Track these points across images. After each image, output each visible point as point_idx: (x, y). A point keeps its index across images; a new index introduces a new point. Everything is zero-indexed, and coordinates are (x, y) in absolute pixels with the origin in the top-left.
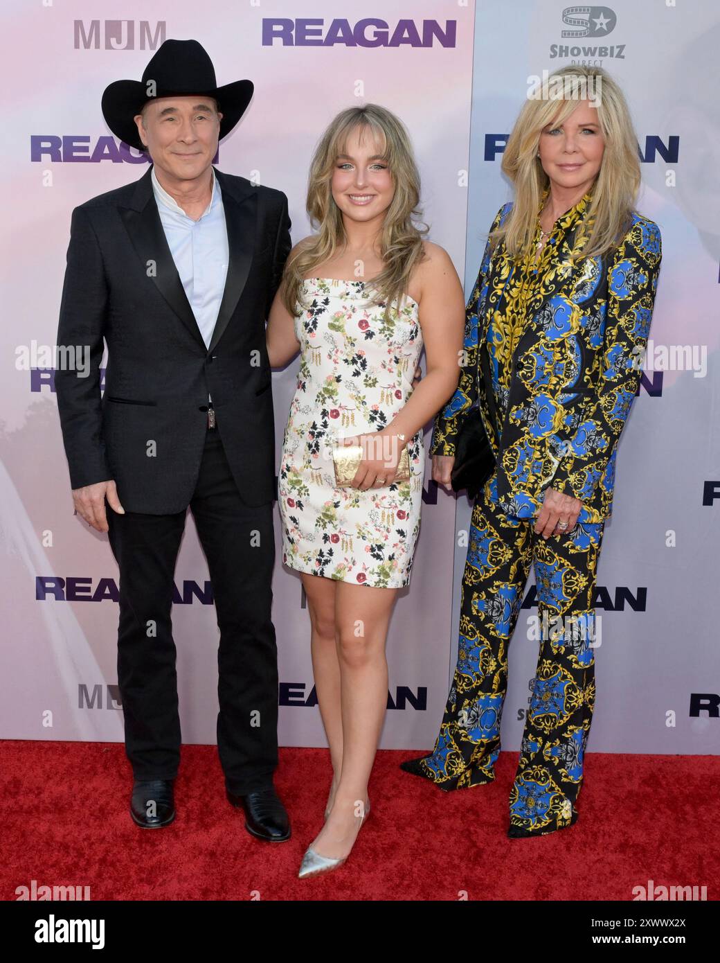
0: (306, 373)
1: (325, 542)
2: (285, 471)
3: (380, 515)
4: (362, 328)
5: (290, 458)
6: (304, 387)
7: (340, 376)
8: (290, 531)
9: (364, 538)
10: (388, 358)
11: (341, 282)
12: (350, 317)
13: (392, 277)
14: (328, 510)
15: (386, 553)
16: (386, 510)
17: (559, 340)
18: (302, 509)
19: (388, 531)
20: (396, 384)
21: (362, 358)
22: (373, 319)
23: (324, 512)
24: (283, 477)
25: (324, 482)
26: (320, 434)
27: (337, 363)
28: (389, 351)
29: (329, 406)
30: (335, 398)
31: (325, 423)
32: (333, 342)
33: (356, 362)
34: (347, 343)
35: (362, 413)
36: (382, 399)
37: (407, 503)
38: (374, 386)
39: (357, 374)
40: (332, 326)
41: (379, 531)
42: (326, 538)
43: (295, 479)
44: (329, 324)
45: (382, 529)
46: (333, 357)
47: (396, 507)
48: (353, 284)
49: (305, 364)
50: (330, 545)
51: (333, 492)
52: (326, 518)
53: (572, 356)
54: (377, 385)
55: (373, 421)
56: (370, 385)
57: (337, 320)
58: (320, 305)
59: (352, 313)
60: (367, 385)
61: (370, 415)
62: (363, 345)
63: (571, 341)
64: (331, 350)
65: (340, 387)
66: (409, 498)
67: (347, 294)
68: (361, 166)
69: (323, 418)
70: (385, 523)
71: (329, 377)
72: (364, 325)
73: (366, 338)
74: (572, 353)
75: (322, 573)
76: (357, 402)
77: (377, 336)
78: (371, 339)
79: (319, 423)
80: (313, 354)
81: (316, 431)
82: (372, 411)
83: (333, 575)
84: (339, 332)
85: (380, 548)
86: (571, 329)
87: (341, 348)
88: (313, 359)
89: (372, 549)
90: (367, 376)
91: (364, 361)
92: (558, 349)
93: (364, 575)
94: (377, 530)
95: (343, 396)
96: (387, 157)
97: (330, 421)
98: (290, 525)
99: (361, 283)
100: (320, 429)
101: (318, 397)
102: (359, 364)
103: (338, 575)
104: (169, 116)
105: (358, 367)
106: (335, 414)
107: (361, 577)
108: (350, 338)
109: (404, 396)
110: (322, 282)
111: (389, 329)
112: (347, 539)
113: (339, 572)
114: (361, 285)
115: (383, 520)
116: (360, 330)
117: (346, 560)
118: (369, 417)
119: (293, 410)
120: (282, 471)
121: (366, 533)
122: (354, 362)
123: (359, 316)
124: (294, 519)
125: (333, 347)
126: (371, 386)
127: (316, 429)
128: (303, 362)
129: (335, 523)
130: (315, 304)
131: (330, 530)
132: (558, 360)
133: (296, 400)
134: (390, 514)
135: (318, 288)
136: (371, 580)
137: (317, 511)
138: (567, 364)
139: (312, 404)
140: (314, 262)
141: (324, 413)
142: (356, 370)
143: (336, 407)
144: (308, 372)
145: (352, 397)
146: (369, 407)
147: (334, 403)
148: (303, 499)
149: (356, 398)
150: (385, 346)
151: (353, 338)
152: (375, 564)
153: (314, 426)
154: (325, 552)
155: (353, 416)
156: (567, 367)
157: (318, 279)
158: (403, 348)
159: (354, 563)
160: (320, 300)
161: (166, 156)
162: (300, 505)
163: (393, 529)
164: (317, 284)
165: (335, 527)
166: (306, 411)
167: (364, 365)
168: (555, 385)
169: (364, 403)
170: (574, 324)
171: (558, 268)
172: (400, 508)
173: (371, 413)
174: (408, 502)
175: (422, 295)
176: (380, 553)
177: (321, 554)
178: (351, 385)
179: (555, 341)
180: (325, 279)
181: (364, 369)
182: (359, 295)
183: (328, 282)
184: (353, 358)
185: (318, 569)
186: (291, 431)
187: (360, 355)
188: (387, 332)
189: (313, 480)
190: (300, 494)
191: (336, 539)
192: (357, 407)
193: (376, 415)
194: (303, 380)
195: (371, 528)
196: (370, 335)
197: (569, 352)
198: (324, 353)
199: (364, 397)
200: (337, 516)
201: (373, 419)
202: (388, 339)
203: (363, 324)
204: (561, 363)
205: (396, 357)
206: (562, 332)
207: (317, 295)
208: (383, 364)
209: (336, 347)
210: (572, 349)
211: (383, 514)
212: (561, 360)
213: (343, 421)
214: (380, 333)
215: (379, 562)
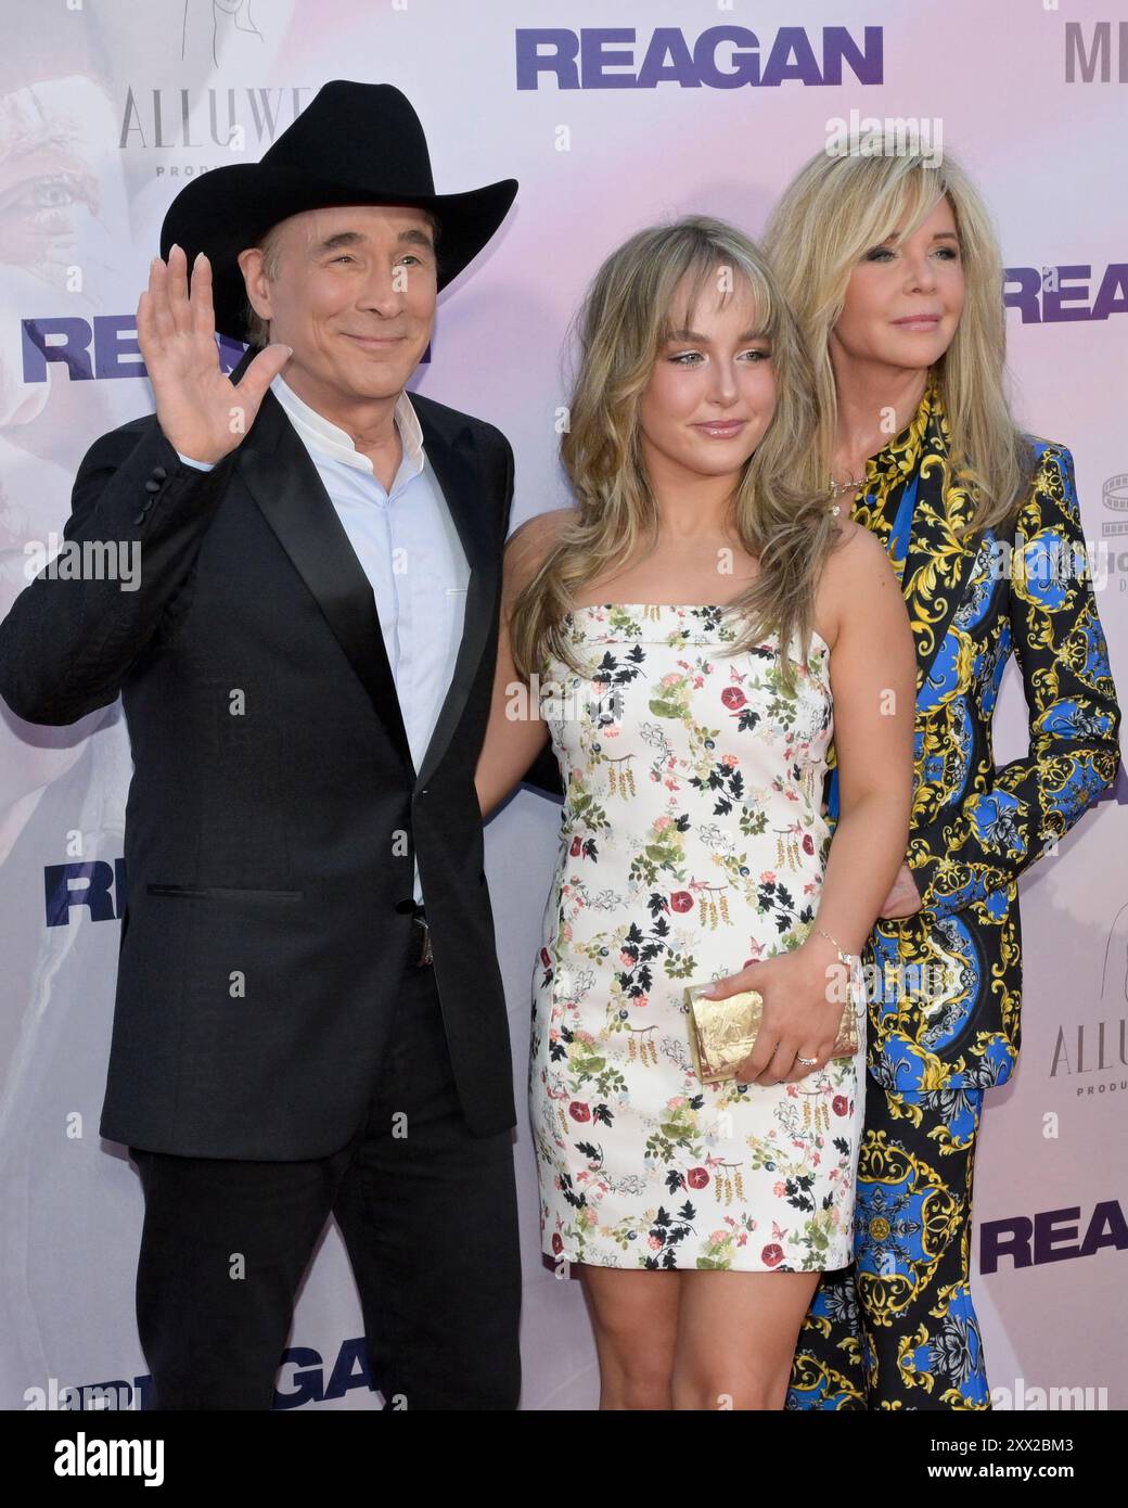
0: (594, 820)
1: (673, 1190)
2: (560, 1042)
3: (801, 1110)
4: (732, 706)
5: (570, 1013)
6: (591, 850)
7: (685, 818)
8: (574, 1178)
9: (769, 1166)
10: (783, 769)
11: (665, 610)
12: (699, 683)
14: (677, 1116)
15: (817, 1194)
16: (812, 1099)
17: (935, 709)
18: (608, 1123)
19: (819, 1144)
20: (803, 821)
21: (730, 771)
22: (751, 685)
23: (666, 1122)
24: (555, 1057)
25: (661, 1056)
26: (652, 951)
27: (677, 788)
28: (787, 756)
29: (666, 885)
30: (678, 866)
31: (661, 923)
32: (663, 743)
33: (720, 783)
34: (695, 742)
35: (741, 894)
36: (782, 859)
37: (848, 1078)
38: (762, 831)
39: (723, 808)
40: (659, 707)
41: (802, 1146)
42: (674, 1180)
43: (587, 1056)
44: (651, 702)
45: (807, 1142)
46: (665, 776)
47: (830, 1089)
48: (695, 613)
49: (587, 800)
50: (684, 1195)
51: (683, 1076)
52: (674, 1134)
53: (957, 739)
54: (766, 827)
55: (767, 909)
56: (754, 831)
57: (669, 693)
58: (623, 664)
59: (703, 675)
60: (746, 830)
61: (760, 896)
62: (734, 743)
63: (957, 709)
64: (659, 761)
65: (688, 842)
66: (851, 1068)
67: (685, 635)
68: (723, 355)
69: (655, 913)
70: (812, 1129)
71: (659, 822)
72: (734, 698)
73: (742, 728)
74: (957, 733)
75: (669, 1260)
76: (730, 871)
77: (765, 723)
78: (751, 729)
79: (646, 924)
80: (612, 774)
81: (639, 946)
82: (762, 887)
83: (701, 1261)
84: (677, 720)
85: (806, 1183)
86: (958, 685)
87: (681, 753)
88: (613, 787)
89: (791, 1189)
90: (745, 811)
91: (738, 778)
92: (933, 728)
93: (778, 1249)
94: (796, 1144)
95: (698, 861)
96: (771, 334)
97: (672, 918)
98: (576, 1163)
99: (712, 608)
100: (649, 938)
101: (634, 868)
102: (726, 786)
103: (715, 1258)
104: (343, 251)
105: (724, 792)
106: (683, 902)
107: (771, 1253)
108: (705, 729)
109: (817, 845)
110: (620, 612)
111: (786, 706)
112: (728, 1174)
113: (715, 1251)
114: (712, 615)
115: (808, 1121)
116: (727, 711)
117: (730, 1221)
118: (758, 901)
119: (569, 904)
120: (552, 1044)
121: (773, 1154)
122: (715, 782)
123: (720, 680)
124: (588, 1150)
125: (663, 753)
126: (756, 833)
127: (639, 940)
128: (580, 796)
129: (695, 1143)
130: (609, 662)
131: (683, 1162)
132: (933, 751)
133: (575, 882)
134: (820, 1106)
135: (613, 628)
136: (795, 1257)
137: (649, 1123)
138: (949, 757)
139: (621, 886)
140: (594, 569)
141: (657, 903)
142: (721, 800)
143: (684, 887)
144: (602, 816)
145: (717, 859)
146: (756, 878)
147: (678, 877)
148: (612, 1101)
149: (727, 863)
150: (781, 744)
151: (710, 731)
152: (797, 1220)
153: (635, 935)
154: (674, 1211)
155: (724, 902)
156: (949, 762)
157: (609, 607)
158: (810, 749)
159: (750, 1226)
160: (621, 653)
161: (328, 343)
162: (604, 1114)
163: (828, 1139)
164: (607, 619)
165: (695, 1153)
166: (607, 902)
167: (737, 786)
168: (927, 804)
169: (744, 870)
170: (964, 673)
171: (935, 561)
172: (838, 1091)
173: (762, 891)
174: (851, 1076)
176: (806, 1195)
177: (663, 1218)
178: (710, 835)
179: (929, 711)
180: (626, 606)
181: (738, 795)
182: (713, 635)
183: (634, 611)
184: (713, 773)
185: (657, 1254)
187: (727, 767)
188: (783, 713)
189: (633, 1054)
190: (603, 1089)
191: (700, 1178)
192: (731, 882)
193: (771, 894)
194: (586, 835)
195: (784, 1142)
196: (749, 720)
197: (952, 732)
198: (641, 769)
199: (744, 857)
200: (700, 1126)
201: (766, 903)
202: (786, 727)
203: (731, 697)
204: (938, 755)
205: (796, 767)
206: (941, 692)
207: (611, 642)
208: (776, 783)
209: (669, 753)
210: (957, 724)
211: (807, 1107)
212: (938, 750)
213: (703, 916)
214: (770, 715)
215: (806, 1216)
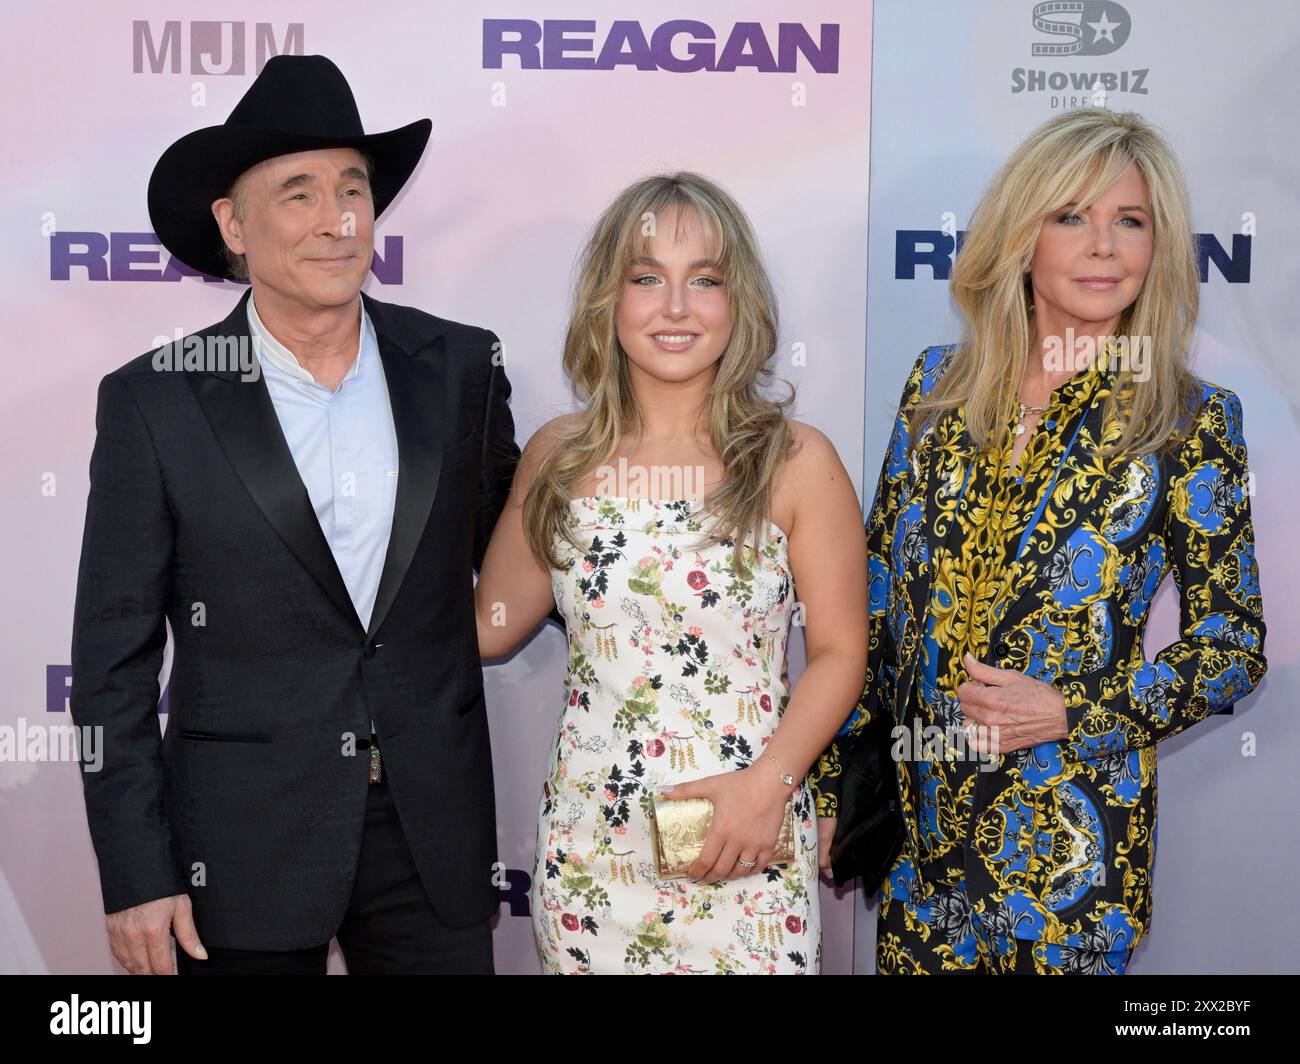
0: (587, 676)
2: (555, 862)
3: (756, 928)
4: (696, 587)
6: (584, 701)
7: (658, 678)
10: (743, 639)
11: (644, 502)
12: (669, 567)
13: (741, 492)
14: (651, 928)
18: (594, 933)
19: (774, 956)
20: (761, 684)
21: (697, 640)
23: (642, 933)
24: (551, 875)
25: (638, 877)
26: (629, 789)
27: (652, 653)
28: (746, 627)
29: (643, 733)
30: (652, 718)
31: (638, 766)
32: (640, 615)
33: (688, 650)
34: (667, 616)
35: (706, 744)
36: (741, 714)
37: (800, 901)
38: (725, 691)
39: (690, 671)
40: (636, 585)
41: (756, 960)
43: (577, 876)
44: (630, 581)
45: (761, 956)
46: (642, 643)
47: (784, 910)
48: (668, 506)
49: (581, 659)
51: (657, 895)
52: (649, 943)
53: (1097, 638)
54: (729, 688)
55: (728, 756)
56: (717, 690)
57: (645, 573)
58: (609, 548)
59: (673, 560)
60: (710, 690)
61: (722, 746)
62: (697, 616)
64: (636, 630)
65: (660, 698)
66: (803, 893)
67: (659, 524)
68: (676, 279)
69: (633, 757)
70: (767, 943)
71: (636, 681)
72: (698, 580)
73: (704, 605)
74: (1098, 632)
76: (696, 723)
77: (725, 601)
78: (713, 606)
79: (626, 765)
80: (599, 639)
81: (619, 784)
82: (724, 738)
84: (651, 596)
87: (655, 624)
88: (600, 650)
90: (709, 674)
91: (703, 647)
92: (1075, 625)
94: (750, 957)
95: (668, 713)
96: (725, 264)
97: (648, 761)
99: (683, 503)
100: (628, 777)
101: (618, 718)
102: (693, 653)
104: (297, 190)
105: (691, 657)
106: (657, 748)
108: (673, 605)
109: (775, 704)
110: (606, 503)
111: (743, 586)
114: (682, 509)
115: (763, 936)
116: (692, 591)
118: (720, 749)
119: (565, 746)
120: (550, 864)
121: (733, 964)
122: (683, 648)
123: (687, 564)
124: (577, 954)
125: (639, 623)
126: (718, 692)
127: (619, 779)
128: (578, 654)
129: (667, 952)
130: (597, 545)
133: (571, 728)
134: (774, 924)
135: (601, 516)
137: (628, 933)
138: (1087, 651)
139: (606, 731)
141: (635, 748)
142: (689, 664)
143: (658, 736)
144: (593, 673)
145: (685, 713)
146: (719, 731)
147: (653, 727)
148: (597, 914)
149: (694, 716)
150: (739, 618)
151: (678, 607)
153: (616, 774)
155: (690, 750)
156: (1087, 656)
157: (597, 498)
158: (769, 620)
160: (607, 538)
161: (292, 266)
162: (590, 924)
163: (782, 952)
164: (597, 508)
165: (667, 960)
166: (595, 746)
167: (702, 653)
169: (708, 724)
170: (1108, 581)
171: (1077, 477)
172: (791, 912)
173: (724, 742)
174: (804, 899)
175: (794, 518)
178: (680, 693)
181: (703, 661)
182: (683, 526)
183: (619, 502)
184: (681, 641)
186: (564, 786)
187: (694, 637)
188: (740, 592)
189: (616, 875)
190: (590, 903)
192: (697, 733)
193: (732, 745)
194: (582, 689)
195: (741, 954)
196: (710, 599)
198: (622, 636)
199: (709, 712)
200: (671, 938)
201: (727, 752)
202: (743, 604)
203: (696, 579)
205: (756, 637)
207: (599, 528)
208: (736, 651)
209: (645, 623)
211: (762, 925)
212: (1079, 645)
213: (673, 760)
214: (728, 594)
